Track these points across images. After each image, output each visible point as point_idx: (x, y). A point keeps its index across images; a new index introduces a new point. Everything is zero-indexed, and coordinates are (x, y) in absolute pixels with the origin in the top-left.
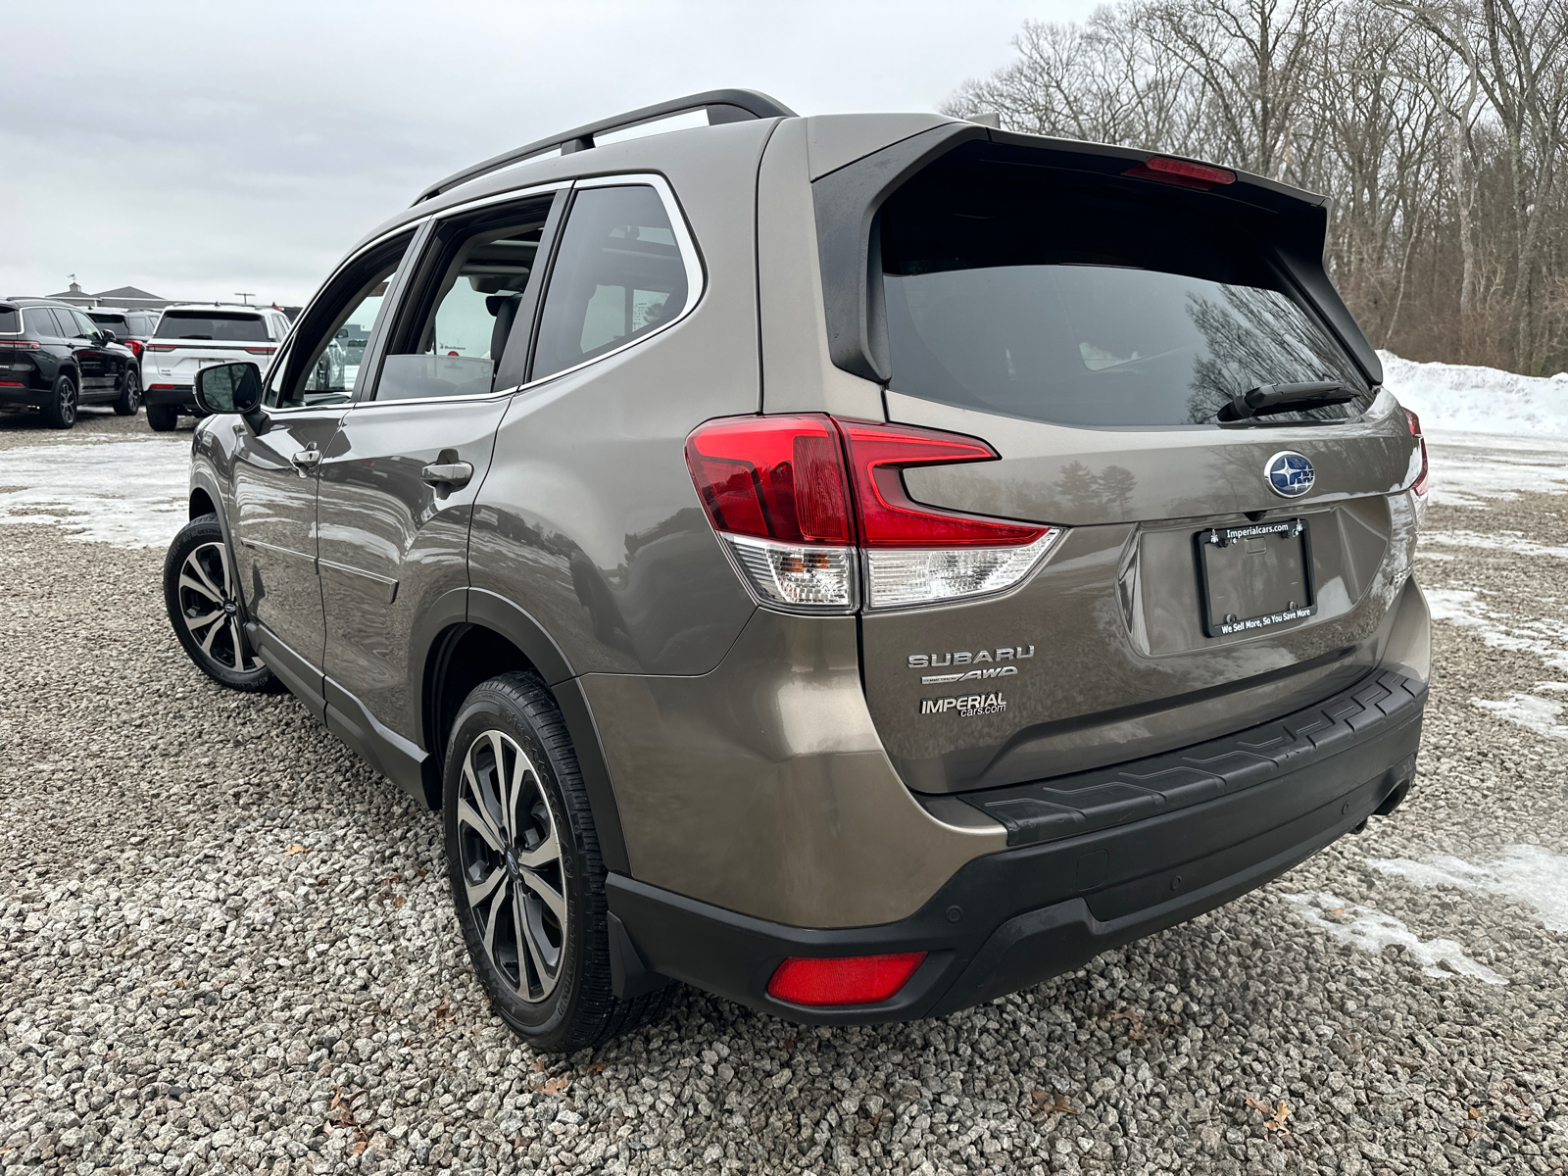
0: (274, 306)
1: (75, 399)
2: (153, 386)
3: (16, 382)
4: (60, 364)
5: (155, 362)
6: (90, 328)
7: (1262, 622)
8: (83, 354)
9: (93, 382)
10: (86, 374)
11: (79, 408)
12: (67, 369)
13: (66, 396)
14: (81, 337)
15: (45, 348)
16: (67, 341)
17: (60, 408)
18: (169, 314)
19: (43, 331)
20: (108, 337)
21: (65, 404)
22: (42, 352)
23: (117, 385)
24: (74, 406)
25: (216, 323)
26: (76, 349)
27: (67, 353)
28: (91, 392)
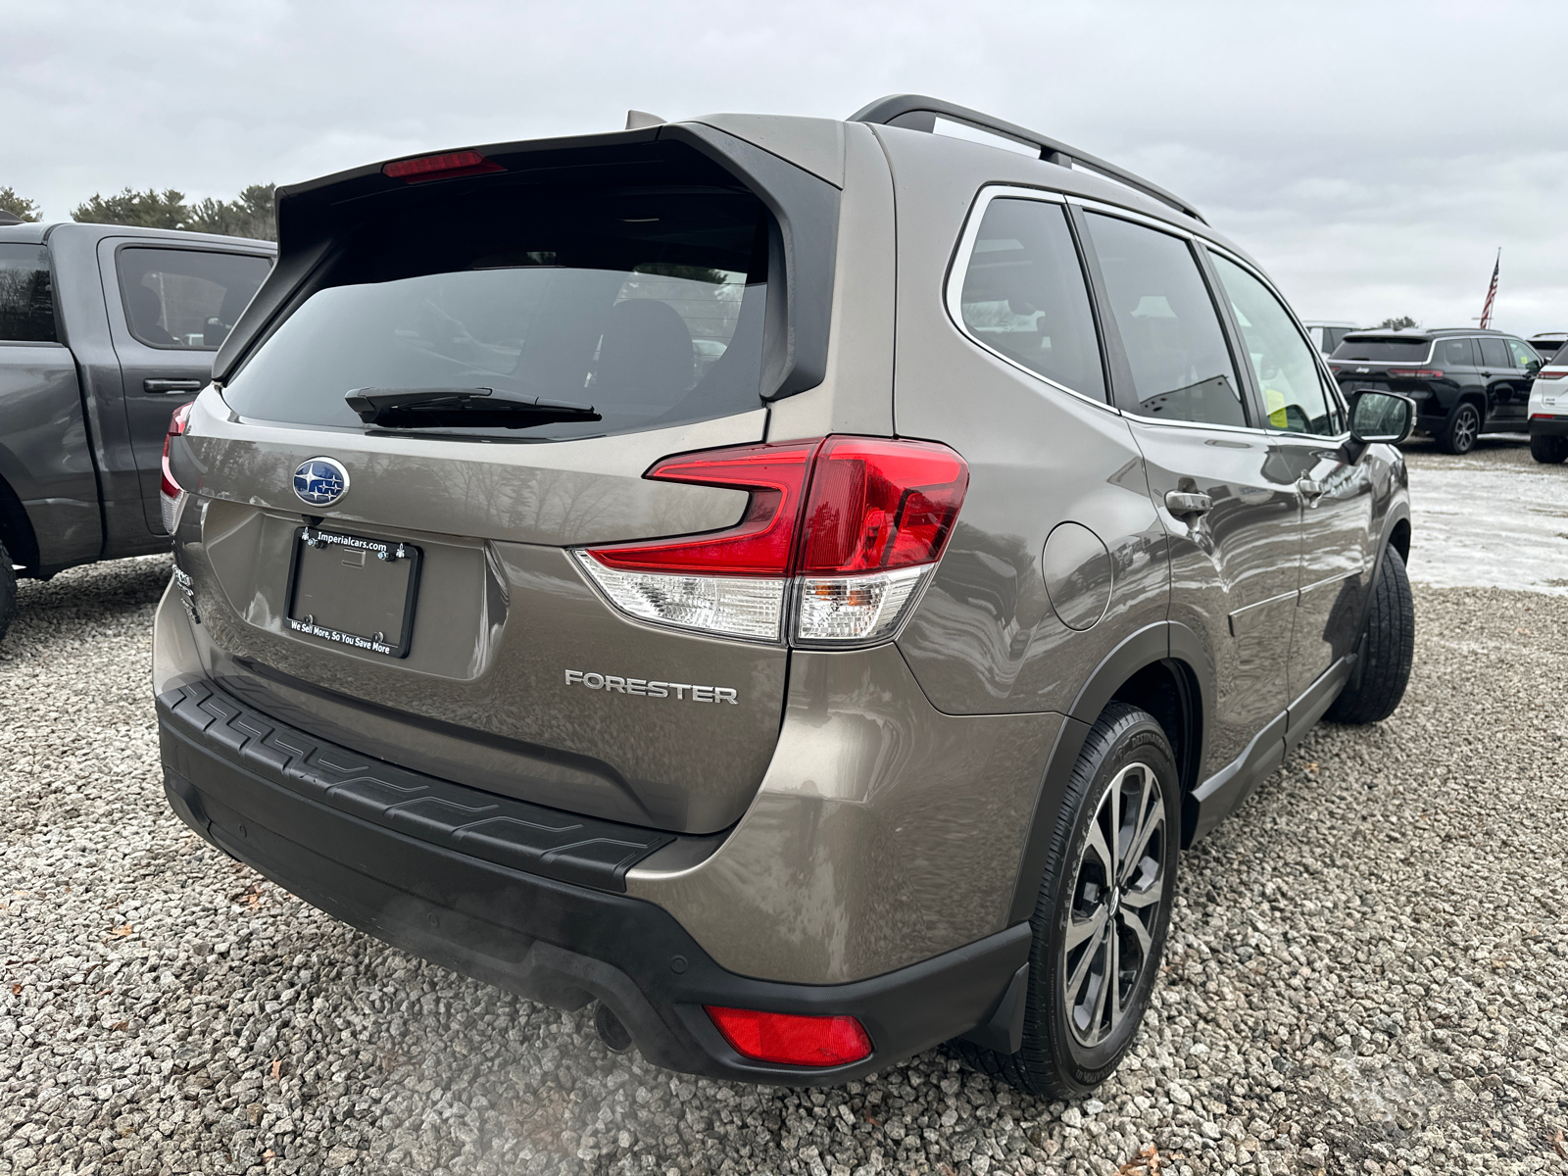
2: (1535, 415)
7: (331, 634)
11: (1479, 436)
13: (1466, 423)
21: (1463, 432)
24: (1474, 434)
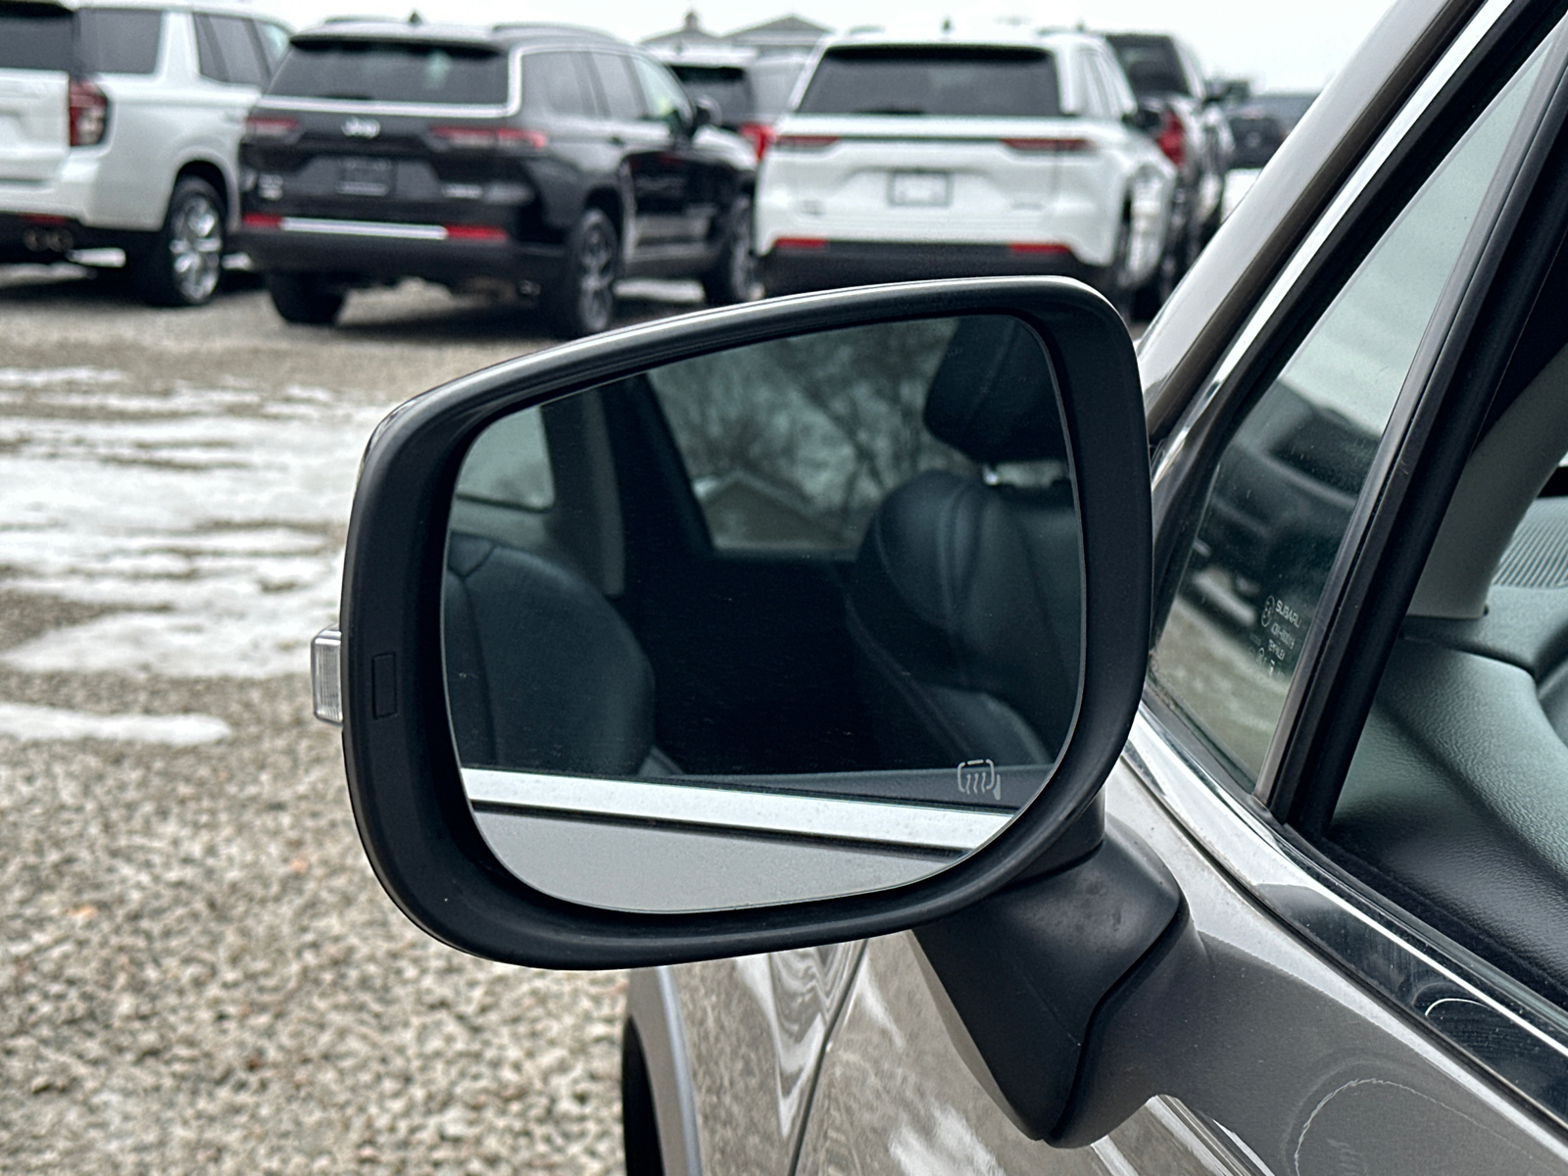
0: (1081, 29)
1: (615, 269)
2: (780, 243)
3: (488, 226)
4: (589, 184)
5: (792, 178)
6: (666, 96)
8: (642, 163)
9: (666, 226)
10: (649, 205)
12: (604, 198)
13: (594, 262)
14: (646, 118)
15: (564, 149)
16: (611, 127)
17: (577, 292)
18: (841, 55)
19: (563, 106)
20: (702, 118)
22: (553, 159)
23: (714, 232)
25: (942, 76)
26: (630, 148)
27: (604, 160)
28: (652, 254)
